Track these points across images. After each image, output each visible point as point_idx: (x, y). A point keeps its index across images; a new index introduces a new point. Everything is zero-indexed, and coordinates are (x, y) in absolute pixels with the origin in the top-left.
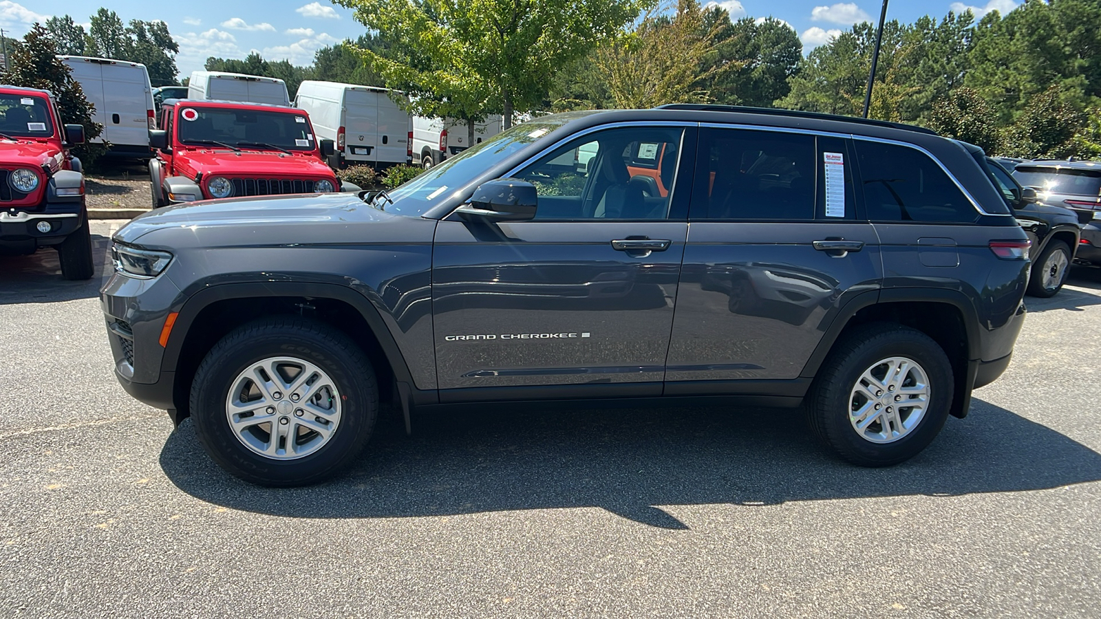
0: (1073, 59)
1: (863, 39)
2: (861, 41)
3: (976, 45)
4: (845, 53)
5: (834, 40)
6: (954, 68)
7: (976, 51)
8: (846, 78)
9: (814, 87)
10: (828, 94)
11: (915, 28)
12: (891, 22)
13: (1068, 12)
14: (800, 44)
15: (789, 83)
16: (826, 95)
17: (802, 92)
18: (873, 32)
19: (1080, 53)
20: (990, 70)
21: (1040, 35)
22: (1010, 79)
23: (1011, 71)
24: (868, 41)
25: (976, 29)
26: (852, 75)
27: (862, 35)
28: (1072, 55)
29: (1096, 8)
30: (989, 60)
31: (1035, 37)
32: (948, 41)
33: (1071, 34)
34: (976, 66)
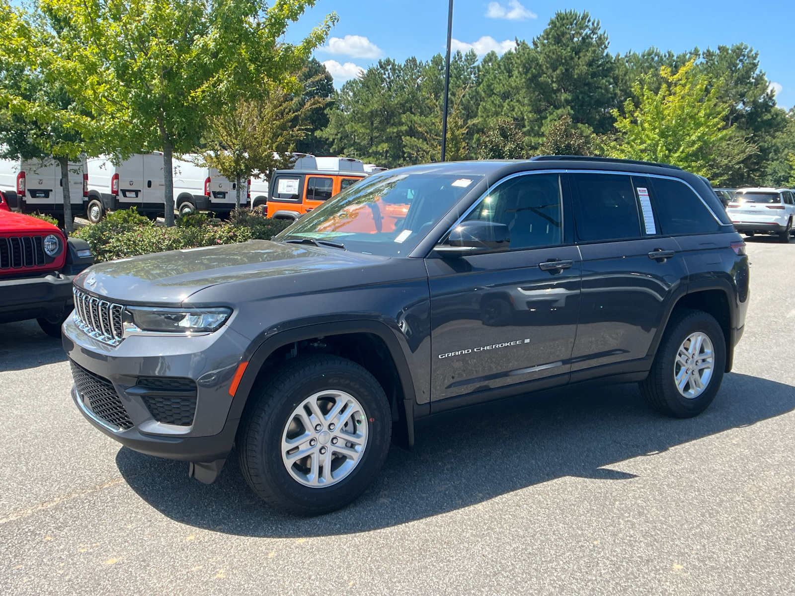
0: (560, 93)
1: (389, 74)
2: (387, 75)
3: (483, 80)
4: (374, 87)
5: (363, 74)
6: (468, 100)
7: (483, 85)
8: (379, 109)
9: (351, 118)
10: (364, 124)
11: (431, 65)
12: (411, 58)
13: (550, 54)
14: (331, 77)
15: (327, 114)
16: (363, 126)
17: (340, 123)
18: (397, 67)
19: (563, 88)
20: (497, 102)
21: (533, 74)
22: (516, 110)
23: (514, 103)
24: (393, 75)
25: (481, 66)
26: (384, 107)
27: (387, 70)
28: (558, 90)
29: (570, 52)
30: (495, 94)
31: (529, 75)
32: (460, 76)
33: (555, 73)
34: (486, 99)
